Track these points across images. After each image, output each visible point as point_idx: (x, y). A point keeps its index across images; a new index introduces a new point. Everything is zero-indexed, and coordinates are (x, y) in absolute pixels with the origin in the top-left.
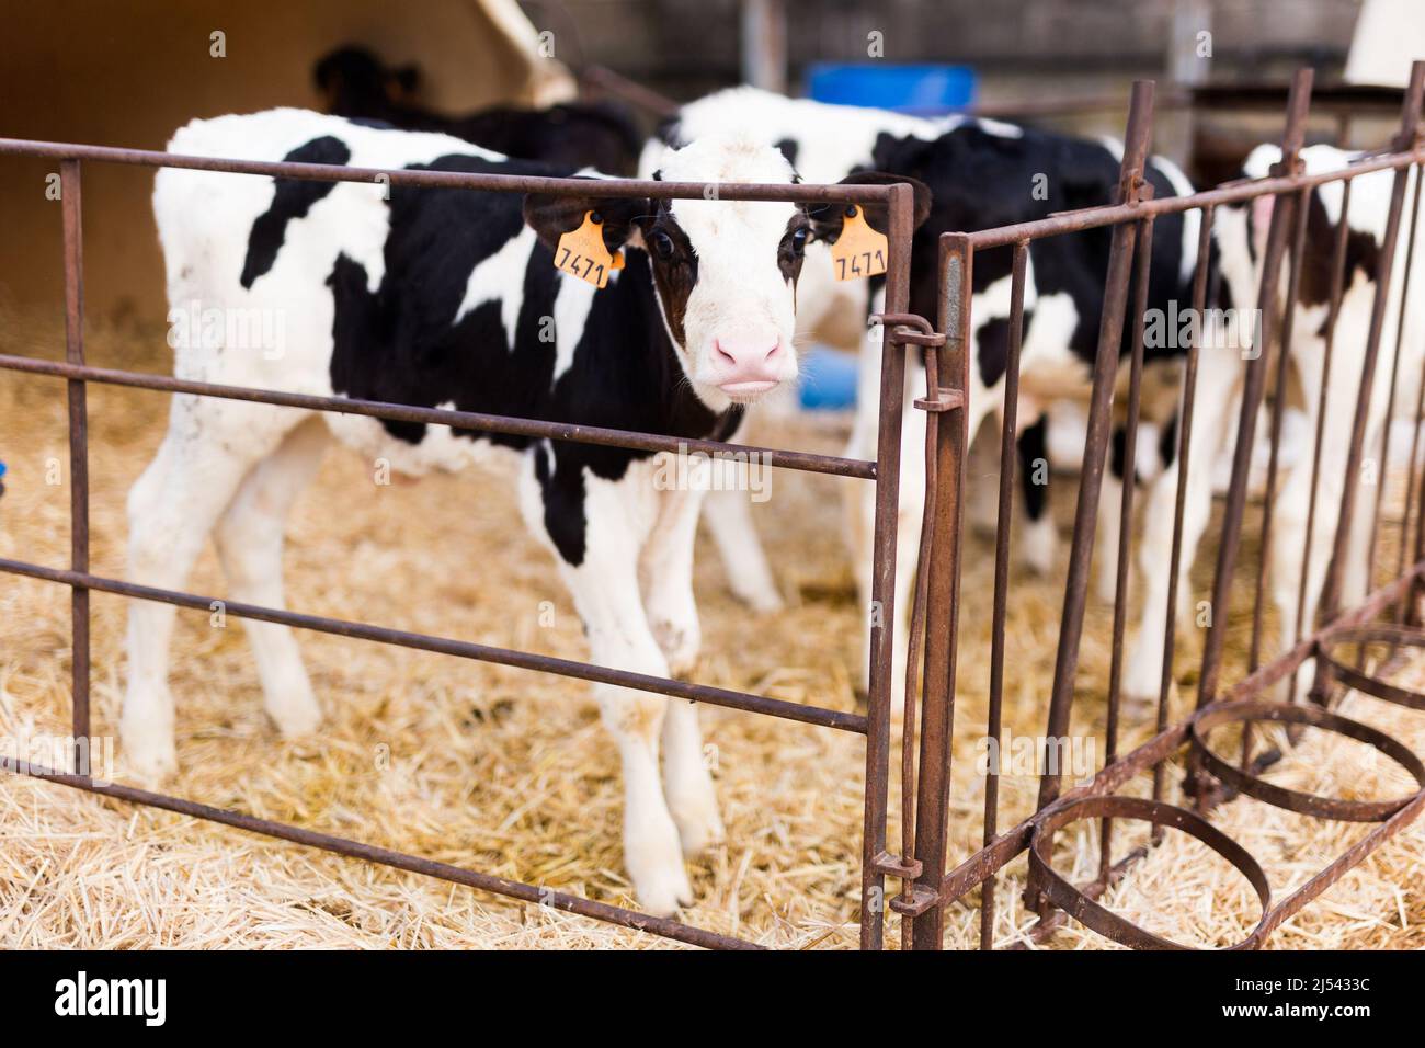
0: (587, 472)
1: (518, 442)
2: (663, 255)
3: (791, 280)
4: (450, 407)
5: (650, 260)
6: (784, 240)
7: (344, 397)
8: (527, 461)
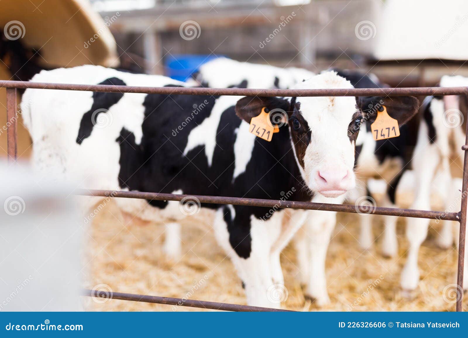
0: (253, 218)
1: (214, 206)
2: (295, 129)
3: (353, 141)
4: (179, 192)
5: (290, 128)
6: (351, 124)
7: (126, 190)
8: (219, 214)
